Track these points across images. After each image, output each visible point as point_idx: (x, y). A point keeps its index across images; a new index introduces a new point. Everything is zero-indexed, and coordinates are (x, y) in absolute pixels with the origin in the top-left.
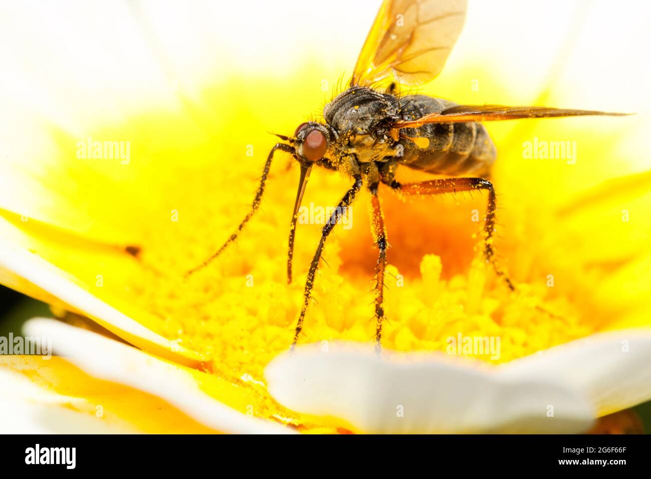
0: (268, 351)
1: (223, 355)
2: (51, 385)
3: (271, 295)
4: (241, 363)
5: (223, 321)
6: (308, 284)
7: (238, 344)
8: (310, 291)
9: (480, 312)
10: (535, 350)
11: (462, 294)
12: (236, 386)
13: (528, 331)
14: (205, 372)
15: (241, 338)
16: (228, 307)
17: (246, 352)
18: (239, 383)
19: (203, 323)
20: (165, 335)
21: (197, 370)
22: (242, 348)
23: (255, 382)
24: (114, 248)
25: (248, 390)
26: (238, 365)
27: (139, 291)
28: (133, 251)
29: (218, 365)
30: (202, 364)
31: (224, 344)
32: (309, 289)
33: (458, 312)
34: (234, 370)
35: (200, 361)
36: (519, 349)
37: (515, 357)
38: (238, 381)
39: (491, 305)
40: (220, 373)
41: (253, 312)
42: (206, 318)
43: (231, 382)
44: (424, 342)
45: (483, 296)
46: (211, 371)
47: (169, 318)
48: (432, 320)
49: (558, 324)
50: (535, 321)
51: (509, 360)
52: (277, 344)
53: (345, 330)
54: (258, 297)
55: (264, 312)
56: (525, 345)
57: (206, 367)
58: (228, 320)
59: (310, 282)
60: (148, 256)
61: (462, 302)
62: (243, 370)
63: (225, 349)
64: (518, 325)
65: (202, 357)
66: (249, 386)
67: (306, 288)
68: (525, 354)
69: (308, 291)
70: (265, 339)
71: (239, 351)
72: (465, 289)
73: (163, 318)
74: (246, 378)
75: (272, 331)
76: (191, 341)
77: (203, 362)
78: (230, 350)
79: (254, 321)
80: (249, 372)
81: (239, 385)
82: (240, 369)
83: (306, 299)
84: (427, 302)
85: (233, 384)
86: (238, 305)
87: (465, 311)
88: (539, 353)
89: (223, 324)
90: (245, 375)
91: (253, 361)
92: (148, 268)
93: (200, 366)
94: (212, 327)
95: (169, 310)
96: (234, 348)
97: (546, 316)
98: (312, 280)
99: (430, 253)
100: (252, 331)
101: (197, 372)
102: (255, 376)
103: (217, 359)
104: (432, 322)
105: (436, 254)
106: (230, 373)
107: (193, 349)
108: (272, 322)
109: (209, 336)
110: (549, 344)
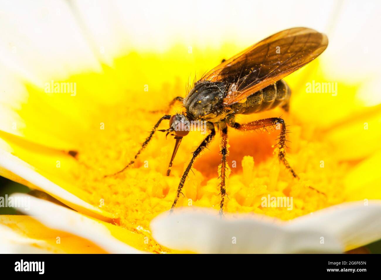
0: (153, 213)
1: (126, 215)
2: (24, 233)
3: (154, 180)
4: (136, 220)
5: (126, 195)
6: (180, 184)
7: (134, 209)
8: (181, 189)
9: (277, 190)
10: (309, 212)
11: (265, 179)
12: (134, 233)
13: (305, 201)
14: (115, 225)
15: (137, 205)
16: (129, 186)
17: (139, 213)
18: (135, 231)
19: (114, 196)
20: (92, 203)
21: (111, 224)
22: (137, 211)
23: (145, 231)
24: (62, 152)
25: (141, 235)
26: (135, 220)
27: (77, 177)
28: (73, 154)
29: (123, 221)
30: (114, 220)
31: (127, 208)
32: (181, 188)
33: (263, 189)
34: (132, 223)
35: (112, 218)
36: (299, 211)
37: (297, 215)
38: (135, 230)
39: (283, 185)
40: (124, 225)
41: (143, 190)
42: (116, 193)
43: (130, 230)
44: (243, 207)
45: (278, 180)
46: (119, 224)
47: (94, 193)
48: (248, 194)
49: (322, 196)
50: (309, 195)
51: (294, 218)
52: (158, 208)
53: (198, 200)
54: (146, 181)
55: (150, 189)
56: (303, 209)
57: (116, 222)
58: (129, 194)
59: (182, 183)
60: (82, 157)
61: (266, 184)
62: (137, 223)
63: (127, 211)
64: (299, 197)
65: (113, 216)
66: (141, 233)
67: (179, 187)
68: (303, 214)
69: (180, 189)
70: (150, 205)
71: (135, 212)
72: (268, 176)
73: (90, 193)
74: (139, 228)
75: (155, 200)
76: (107, 207)
77: (114, 219)
78: (130, 212)
79: (144, 195)
80: (141, 225)
81: (135, 232)
82: (136, 222)
83: (178, 193)
84: (245, 183)
85: (132, 232)
86: (135, 185)
87: (267, 189)
88: (312, 213)
89: (125, 197)
90: (139, 226)
91: (143, 218)
92: (83, 163)
93: (112, 221)
94: (120, 198)
95: (94, 188)
96: (133, 211)
97: (315, 192)
98: (183, 183)
99: (247, 155)
100: (143, 201)
101: (110, 225)
102: (145, 227)
103: (122, 217)
104: (249, 195)
105: (251, 155)
106: (130, 225)
107: (109, 211)
108: (155, 196)
109: (118, 203)
110: (317, 208)
